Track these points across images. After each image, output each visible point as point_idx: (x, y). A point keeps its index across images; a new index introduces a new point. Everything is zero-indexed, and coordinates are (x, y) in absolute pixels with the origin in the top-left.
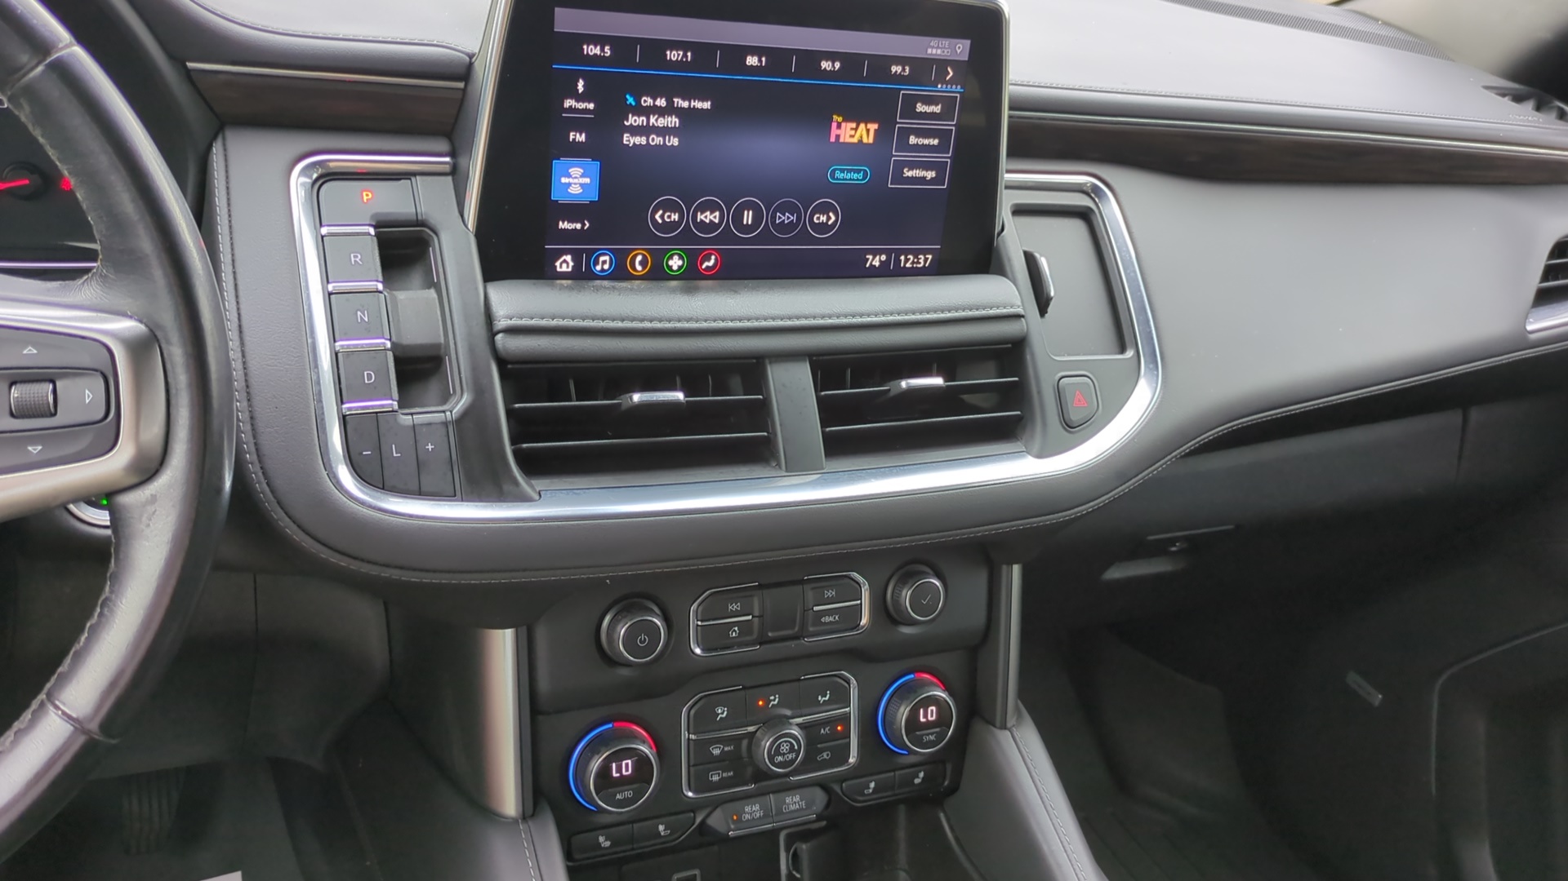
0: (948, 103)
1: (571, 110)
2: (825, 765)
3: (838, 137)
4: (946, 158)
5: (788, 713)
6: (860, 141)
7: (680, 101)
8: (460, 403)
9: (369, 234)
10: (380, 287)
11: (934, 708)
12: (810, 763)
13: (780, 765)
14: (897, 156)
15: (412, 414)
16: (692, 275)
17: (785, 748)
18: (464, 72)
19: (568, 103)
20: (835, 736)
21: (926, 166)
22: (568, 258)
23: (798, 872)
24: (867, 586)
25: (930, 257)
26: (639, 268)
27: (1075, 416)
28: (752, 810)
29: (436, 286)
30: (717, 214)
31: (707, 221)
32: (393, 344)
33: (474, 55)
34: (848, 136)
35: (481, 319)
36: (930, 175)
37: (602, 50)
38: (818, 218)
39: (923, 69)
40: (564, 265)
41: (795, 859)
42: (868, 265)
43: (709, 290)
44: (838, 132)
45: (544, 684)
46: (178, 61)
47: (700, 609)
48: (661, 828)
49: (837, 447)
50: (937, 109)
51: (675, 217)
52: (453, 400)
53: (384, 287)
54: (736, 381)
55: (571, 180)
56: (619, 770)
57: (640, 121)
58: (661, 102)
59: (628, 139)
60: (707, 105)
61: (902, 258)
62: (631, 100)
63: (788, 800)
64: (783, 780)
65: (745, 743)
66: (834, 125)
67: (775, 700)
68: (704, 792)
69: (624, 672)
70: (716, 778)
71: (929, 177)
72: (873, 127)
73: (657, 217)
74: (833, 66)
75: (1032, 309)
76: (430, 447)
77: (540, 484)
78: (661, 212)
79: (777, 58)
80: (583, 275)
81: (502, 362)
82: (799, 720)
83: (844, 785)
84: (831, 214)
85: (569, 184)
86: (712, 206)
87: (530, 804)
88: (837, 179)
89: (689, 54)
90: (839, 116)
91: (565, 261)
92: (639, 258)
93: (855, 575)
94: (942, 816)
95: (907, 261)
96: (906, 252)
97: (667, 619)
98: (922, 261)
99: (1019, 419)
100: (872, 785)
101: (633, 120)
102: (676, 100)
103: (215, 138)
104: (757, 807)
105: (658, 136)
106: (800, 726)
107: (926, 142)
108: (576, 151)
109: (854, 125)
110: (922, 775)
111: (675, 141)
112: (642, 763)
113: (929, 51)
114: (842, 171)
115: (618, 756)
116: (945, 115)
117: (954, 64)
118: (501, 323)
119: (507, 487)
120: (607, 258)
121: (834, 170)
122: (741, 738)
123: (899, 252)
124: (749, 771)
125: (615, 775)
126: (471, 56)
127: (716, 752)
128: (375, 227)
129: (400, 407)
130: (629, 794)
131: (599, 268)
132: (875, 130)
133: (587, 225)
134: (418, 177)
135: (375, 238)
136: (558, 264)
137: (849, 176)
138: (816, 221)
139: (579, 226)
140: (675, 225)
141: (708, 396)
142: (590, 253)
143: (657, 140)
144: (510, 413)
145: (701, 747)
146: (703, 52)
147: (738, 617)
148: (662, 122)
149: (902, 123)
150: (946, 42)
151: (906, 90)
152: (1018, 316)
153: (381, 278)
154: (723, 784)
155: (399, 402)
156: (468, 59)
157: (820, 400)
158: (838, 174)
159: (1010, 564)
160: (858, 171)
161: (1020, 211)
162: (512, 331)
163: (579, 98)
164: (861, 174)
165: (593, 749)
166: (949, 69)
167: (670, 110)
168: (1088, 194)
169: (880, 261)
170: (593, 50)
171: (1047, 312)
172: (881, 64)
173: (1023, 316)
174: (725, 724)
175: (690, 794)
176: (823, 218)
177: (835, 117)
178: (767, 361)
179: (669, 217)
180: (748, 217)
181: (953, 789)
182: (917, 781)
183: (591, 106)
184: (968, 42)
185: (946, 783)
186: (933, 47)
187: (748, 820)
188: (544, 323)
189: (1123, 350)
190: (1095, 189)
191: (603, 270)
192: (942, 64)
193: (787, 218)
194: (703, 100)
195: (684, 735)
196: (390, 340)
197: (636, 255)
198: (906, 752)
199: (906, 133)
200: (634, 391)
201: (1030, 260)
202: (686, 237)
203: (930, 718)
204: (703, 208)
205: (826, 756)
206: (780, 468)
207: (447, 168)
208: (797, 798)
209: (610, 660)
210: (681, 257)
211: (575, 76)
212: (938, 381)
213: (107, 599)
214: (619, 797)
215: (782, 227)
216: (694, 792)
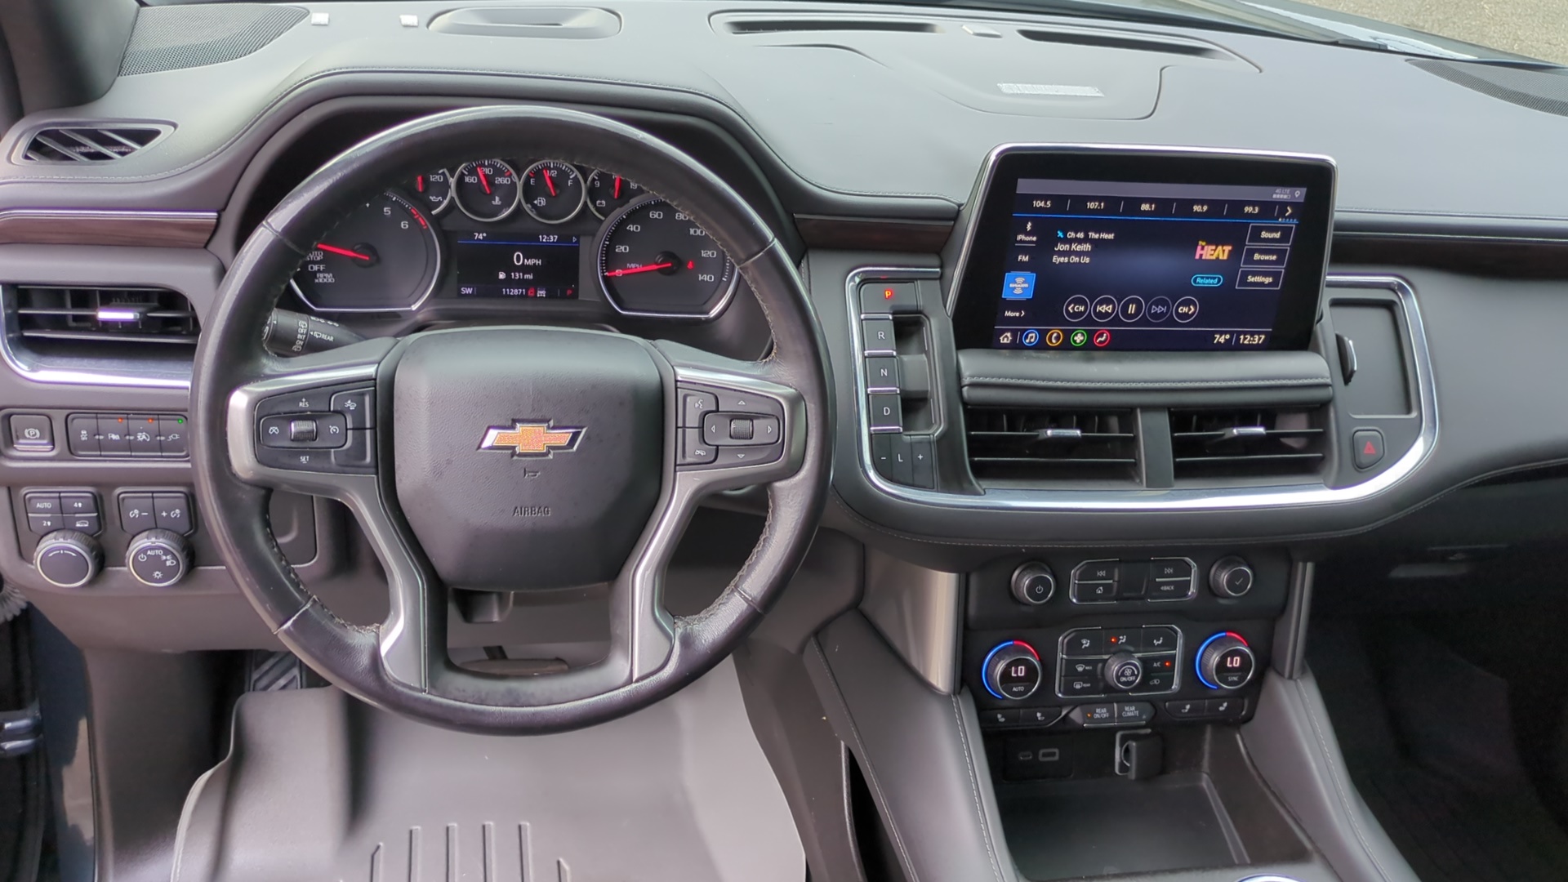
0: (1285, 232)
1: (1021, 241)
2: (1155, 688)
3: (1201, 255)
4: (1282, 269)
5: (1132, 649)
6: (1218, 258)
7: (1093, 234)
8: (938, 430)
9: (888, 319)
10: (895, 353)
11: (1238, 658)
12: (1144, 685)
13: (1124, 683)
14: (1244, 267)
15: (910, 435)
16: (1089, 347)
17: (1128, 672)
18: (954, 216)
19: (1020, 237)
20: (1163, 668)
21: (1265, 274)
22: (1009, 334)
23: (1127, 761)
24: (1196, 568)
25: (1263, 337)
26: (1054, 341)
27: (1364, 460)
28: (1101, 712)
29: (927, 353)
30: (1111, 306)
31: (1103, 311)
32: (900, 391)
33: (962, 205)
34: (1208, 255)
35: (954, 376)
36: (1268, 280)
37: (1046, 204)
38: (1182, 310)
39: (1269, 209)
40: (1006, 339)
41: (1127, 751)
42: (1215, 342)
43: (1102, 359)
44: (1202, 252)
45: (972, 611)
46: (790, 214)
47: (1078, 572)
48: (1039, 715)
49: (1184, 472)
50: (1277, 235)
51: (1082, 308)
52: (935, 427)
53: (897, 353)
54: (1114, 422)
55: (1016, 285)
56: (1016, 672)
57: (1066, 247)
58: (1081, 235)
59: (1056, 259)
60: (1111, 236)
61: (1242, 337)
62: (1060, 234)
63: (1127, 709)
64: (1124, 694)
65: (1100, 665)
66: (1199, 248)
67: (1123, 639)
68: (1068, 695)
69: (1024, 609)
70: (1078, 687)
71: (1267, 282)
72: (1228, 248)
73: (1070, 308)
74: (1202, 209)
75: (1340, 380)
76: (920, 457)
77: (985, 484)
78: (1072, 305)
79: (1163, 205)
80: (1017, 347)
81: (965, 404)
82: (1140, 655)
83: (1167, 704)
84: (1191, 307)
85: (1015, 288)
86: (1107, 302)
87: (958, 686)
88: (1198, 283)
89: (1102, 204)
90: (1203, 241)
91: (1006, 336)
92: (1055, 335)
93: (1187, 559)
94: (1238, 736)
95: (1246, 340)
96: (1245, 333)
97: (1055, 576)
98: (1257, 339)
99: (1322, 459)
100: (1188, 707)
101: (1061, 247)
102: (1090, 234)
103: (802, 257)
104: (1104, 710)
105: (1076, 257)
106: (1139, 658)
107: (1267, 258)
108: (1022, 267)
109: (1214, 247)
110: (1225, 704)
111: (1087, 260)
112: (1031, 669)
113: (1274, 196)
114: (1202, 278)
115: (1016, 663)
116: (1282, 240)
117: (1293, 204)
118: (966, 380)
119: (966, 485)
120: (1034, 335)
121: (1196, 278)
122: (1097, 662)
123: (1239, 333)
124: (1101, 685)
125: (1013, 675)
126: (960, 205)
127: (1080, 669)
128: (893, 314)
129: (904, 430)
130: (1021, 689)
131: (1027, 341)
132: (1230, 251)
133: (1023, 313)
134: (919, 282)
135: (892, 322)
136: (1001, 338)
137: (1207, 281)
138: (1180, 311)
139: (1017, 314)
140: (1081, 314)
141: (1094, 432)
142: (1023, 331)
143: (1075, 259)
144: (969, 437)
145: (1070, 665)
146: (1112, 202)
147: (1103, 581)
148: (1079, 248)
149: (1249, 245)
150: (1288, 190)
151: (1253, 223)
152: (1326, 386)
153: (895, 348)
154: (1083, 691)
155: (903, 427)
156: (957, 207)
157: (1173, 438)
158: (1198, 280)
159: (1305, 562)
160: (1214, 278)
161: (1336, 303)
162: (972, 385)
163: (1028, 234)
164: (1216, 280)
165: (999, 656)
166: (1288, 208)
167: (1086, 240)
168: (1393, 290)
169: (1225, 339)
170: (1039, 204)
171: (1350, 381)
172: (1237, 206)
173: (1330, 385)
174: (1087, 651)
175: (1060, 695)
176: (1185, 310)
177: (1200, 243)
178: (1138, 411)
179: (1078, 308)
180: (1132, 309)
181: (1248, 719)
182: (1221, 709)
183: (1035, 239)
184: (1304, 190)
185: (1244, 713)
186: (1277, 194)
187: (1098, 719)
188: (994, 380)
189: (1409, 410)
190: (1401, 287)
191: (1030, 342)
192: (1283, 205)
193: (1159, 309)
194: (1108, 232)
195: (1060, 655)
196: (899, 387)
197: (1052, 334)
198: (1215, 687)
199: (1251, 252)
200: (1048, 428)
201: (1340, 341)
202: (1088, 321)
203: (1234, 665)
204: (1101, 303)
205: (1156, 682)
206: (1142, 483)
207: (938, 276)
208: (1133, 708)
209: (1015, 599)
210: (1083, 335)
211: (1026, 220)
212: (1260, 430)
213: (767, 537)
214: (1014, 689)
215: (1156, 316)
216: (1063, 694)
